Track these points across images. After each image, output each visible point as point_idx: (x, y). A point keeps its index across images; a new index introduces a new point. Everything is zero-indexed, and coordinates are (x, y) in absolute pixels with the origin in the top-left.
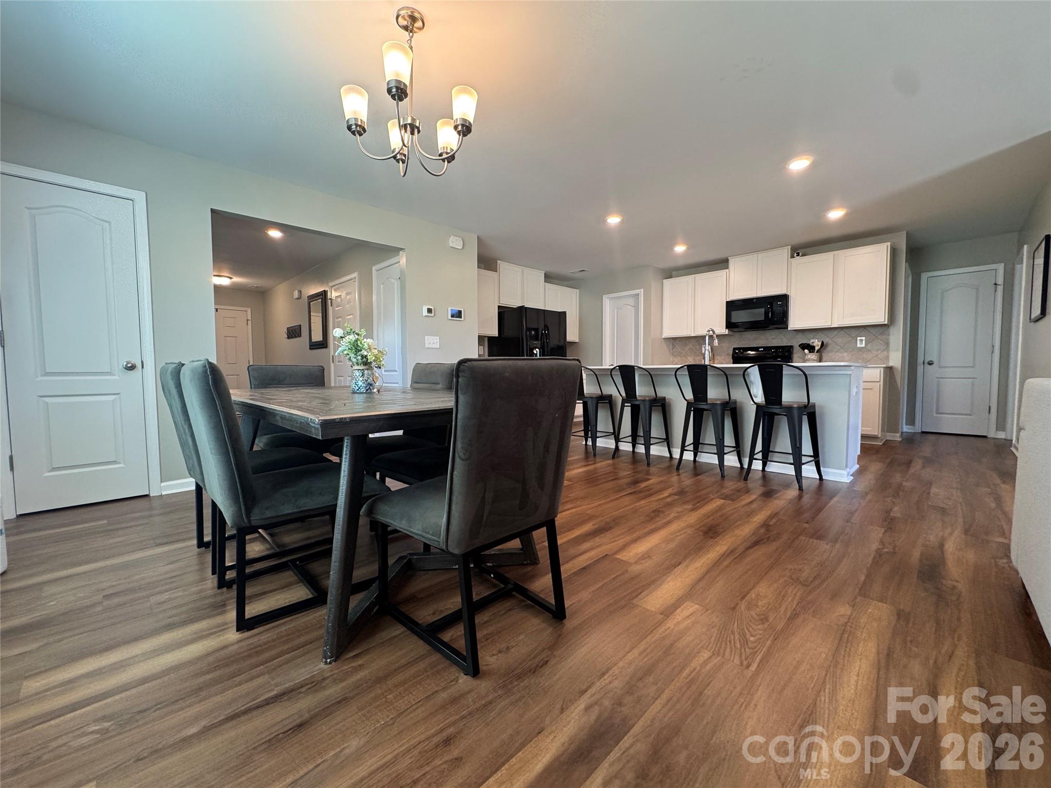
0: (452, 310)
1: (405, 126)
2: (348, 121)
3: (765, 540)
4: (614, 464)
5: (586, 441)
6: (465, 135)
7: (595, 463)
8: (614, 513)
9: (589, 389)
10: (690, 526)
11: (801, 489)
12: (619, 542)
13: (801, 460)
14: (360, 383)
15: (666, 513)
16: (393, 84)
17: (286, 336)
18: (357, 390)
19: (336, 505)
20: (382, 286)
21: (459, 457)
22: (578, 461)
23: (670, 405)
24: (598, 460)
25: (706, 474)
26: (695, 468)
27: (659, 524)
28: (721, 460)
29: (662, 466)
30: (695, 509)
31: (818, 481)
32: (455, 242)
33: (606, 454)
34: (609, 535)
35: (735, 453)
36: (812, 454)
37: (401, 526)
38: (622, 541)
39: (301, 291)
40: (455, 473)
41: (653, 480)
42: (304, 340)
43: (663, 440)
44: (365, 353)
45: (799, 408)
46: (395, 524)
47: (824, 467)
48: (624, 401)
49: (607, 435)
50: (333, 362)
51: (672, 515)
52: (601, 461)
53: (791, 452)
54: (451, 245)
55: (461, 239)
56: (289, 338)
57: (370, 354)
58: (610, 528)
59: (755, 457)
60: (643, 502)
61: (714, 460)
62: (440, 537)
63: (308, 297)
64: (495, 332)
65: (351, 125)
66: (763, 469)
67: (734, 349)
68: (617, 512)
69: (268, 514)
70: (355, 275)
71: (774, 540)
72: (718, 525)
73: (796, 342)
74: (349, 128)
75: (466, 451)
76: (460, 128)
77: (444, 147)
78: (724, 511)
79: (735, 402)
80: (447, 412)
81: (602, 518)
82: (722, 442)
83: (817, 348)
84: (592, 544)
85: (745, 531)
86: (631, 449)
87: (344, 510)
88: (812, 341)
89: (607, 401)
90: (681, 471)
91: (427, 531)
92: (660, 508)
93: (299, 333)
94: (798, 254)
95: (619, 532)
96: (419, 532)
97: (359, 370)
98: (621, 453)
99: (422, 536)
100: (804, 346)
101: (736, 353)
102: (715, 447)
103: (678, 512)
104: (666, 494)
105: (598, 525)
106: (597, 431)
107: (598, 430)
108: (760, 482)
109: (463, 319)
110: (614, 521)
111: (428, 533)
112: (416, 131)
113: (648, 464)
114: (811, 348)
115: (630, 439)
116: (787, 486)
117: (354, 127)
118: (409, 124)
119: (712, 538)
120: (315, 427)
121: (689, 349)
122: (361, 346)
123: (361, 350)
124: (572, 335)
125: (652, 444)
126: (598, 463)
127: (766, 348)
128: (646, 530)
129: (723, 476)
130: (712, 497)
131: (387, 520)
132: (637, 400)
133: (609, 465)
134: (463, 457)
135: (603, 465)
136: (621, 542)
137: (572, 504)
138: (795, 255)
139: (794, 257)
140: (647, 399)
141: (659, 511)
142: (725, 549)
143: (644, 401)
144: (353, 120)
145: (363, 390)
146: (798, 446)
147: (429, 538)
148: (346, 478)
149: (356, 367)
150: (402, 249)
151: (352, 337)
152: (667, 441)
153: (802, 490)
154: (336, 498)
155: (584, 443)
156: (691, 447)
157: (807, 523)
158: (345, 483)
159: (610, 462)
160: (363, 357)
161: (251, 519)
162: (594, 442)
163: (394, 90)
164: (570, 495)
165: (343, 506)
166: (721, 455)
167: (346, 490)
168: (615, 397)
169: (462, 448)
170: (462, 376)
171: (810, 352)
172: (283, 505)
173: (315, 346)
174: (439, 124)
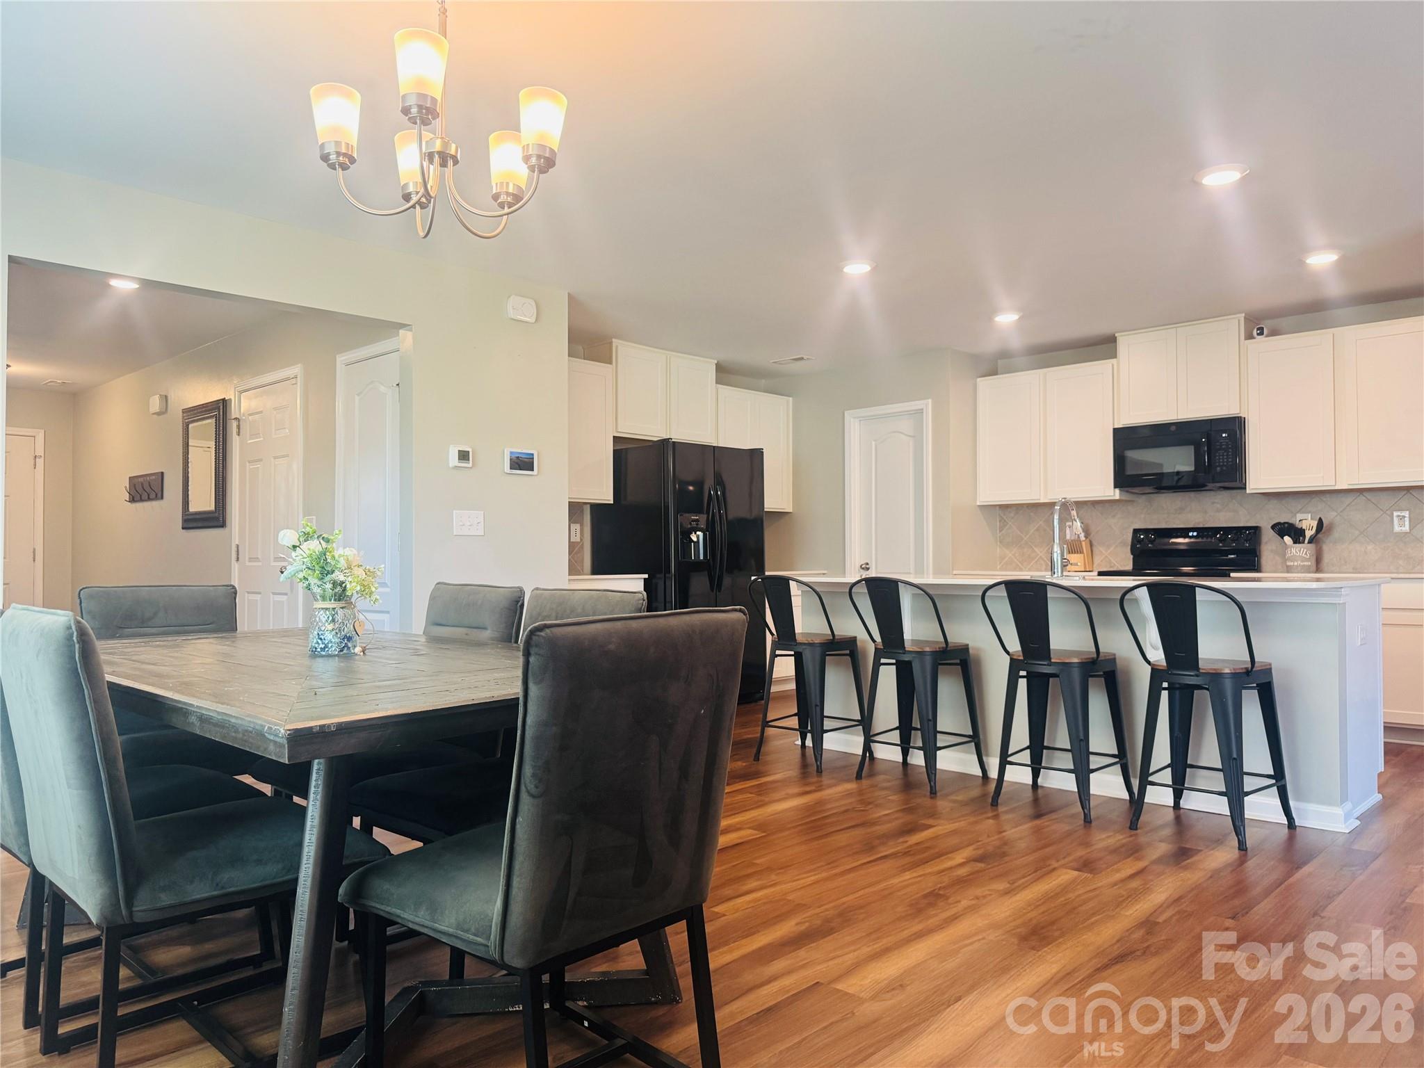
0: (511, 453)
1: (430, 156)
2: (322, 146)
3: (1138, 953)
4: (860, 792)
5: (803, 739)
6: (543, 171)
7: (819, 789)
8: (844, 900)
9: (806, 623)
10: (995, 926)
11: (1242, 846)
12: (846, 958)
13: (1241, 784)
14: (329, 636)
15: (950, 900)
16: (412, 101)
17: (127, 496)
18: (323, 649)
19: (296, 880)
20: (357, 398)
21: (528, 792)
22: (785, 782)
23: (978, 662)
24: (826, 780)
25: (1054, 816)
26: (1036, 800)
27: (932, 922)
28: (1083, 783)
29: (960, 798)
30: (1013, 890)
31: (1286, 830)
32: (521, 309)
33: (845, 767)
34: (827, 944)
35: (1118, 768)
36: (1272, 773)
37: (417, 920)
38: (851, 956)
39: (166, 397)
40: (520, 819)
41: (942, 827)
42: (168, 508)
43: (969, 739)
44: (342, 578)
45: (1235, 675)
46: (405, 916)
47: (1297, 799)
48: (879, 654)
49: (846, 725)
50: (238, 559)
51: (965, 903)
52: (835, 785)
53: (1220, 766)
54: (512, 314)
55: (534, 304)
56: (133, 500)
57: (350, 579)
58: (831, 931)
59: (1150, 779)
60: (907, 875)
61: (1068, 783)
62: (488, 938)
63: (185, 411)
64: (606, 495)
65: (329, 154)
66: (1177, 806)
67: (1136, 531)
68: (851, 897)
69: (166, 899)
70: (296, 370)
71: (1156, 953)
72: (1053, 923)
73: (1265, 520)
74: (325, 158)
75: (540, 780)
76: (534, 160)
77: (502, 183)
78: (1071, 896)
79: (1112, 660)
80: (508, 708)
81: (818, 910)
82: (1083, 744)
83: (1309, 534)
84: (789, 962)
85: (1106, 933)
86: (900, 759)
87: (311, 891)
88: (1299, 516)
89: (848, 652)
90: (1001, 809)
91: (466, 927)
92: (940, 889)
93: (158, 491)
94: (1261, 333)
95: (848, 939)
96: (451, 930)
97: (327, 609)
98: (879, 767)
99: (457, 937)
100: (1284, 529)
101: (1140, 541)
102: (1070, 755)
103: (977, 898)
104: (959, 858)
105: (807, 924)
106: (823, 717)
107: (826, 714)
108: (1168, 832)
109: (535, 472)
110: (841, 915)
111: (467, 931)
112: (450, 163)
113: (933, 793)
114: (1297, 534)
115: (895, 737)
116: (1218, 841)
117: (333, 157)
118: (439, 153)
119: (1033, 948)
120: (275, 742)
121: (1037, 530)
122: (333, 563)
123: (333, 572)
124: (776, 497)
125: (940, 748)
126: (830, 786)
127: (1202, 531)
128: (906, 934)
129: (1088, 820)
130: (1055, 865)
131: (388, 909)
132: (905, 652)
133: (849, 794)
134: (533, 791)
135: (837, 792)
136: (850, 958)
137: (759, 880)
138: (1255, 332)
139: (1253, 338)
140: (927, 649)
141: (938, 896)
142: (1054, 971)
143: (921, 654)
144: (333, 144)
145: (334, 649)
146: (1235, 756)
147: (470, 939)
148: (315, 831)
149: (320, 604)
150: (403, 326)
151: (314, 546)
152: (976, 739)
153: (1246, 850)
154: (296, 867)
155: (799, 742)
156: (1026, 757)
157: (1233, 918)
158: (314, 839)
159: (851, 786)
160: (335, 584)
161: (134, 909)
162: (818, 742)
163: (414, 110)
164: (758, 861)
165: (309, 883)
166: (1082, 773)
167: (316, 853)
168: (863, 641)
169: (534, 775)
170: (536, 654)
171: (1295, 543)
172: (192, 882)
173: (194, 521)
174: (491, 137)
